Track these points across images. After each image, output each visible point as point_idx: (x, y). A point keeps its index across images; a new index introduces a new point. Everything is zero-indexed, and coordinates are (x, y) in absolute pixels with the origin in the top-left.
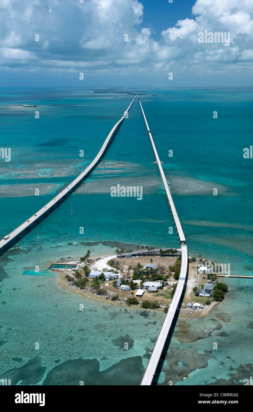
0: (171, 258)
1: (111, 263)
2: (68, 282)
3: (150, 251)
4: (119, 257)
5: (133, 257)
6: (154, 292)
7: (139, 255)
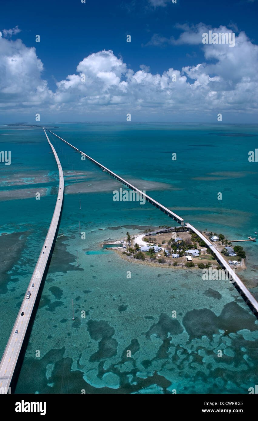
0: (184, 233)
1: (145, 240)
2: (128, 257)
3: (168, 229)
4: (147, 235)
5: (157, 235)
6: (197, 257)
7: (160, 233)
